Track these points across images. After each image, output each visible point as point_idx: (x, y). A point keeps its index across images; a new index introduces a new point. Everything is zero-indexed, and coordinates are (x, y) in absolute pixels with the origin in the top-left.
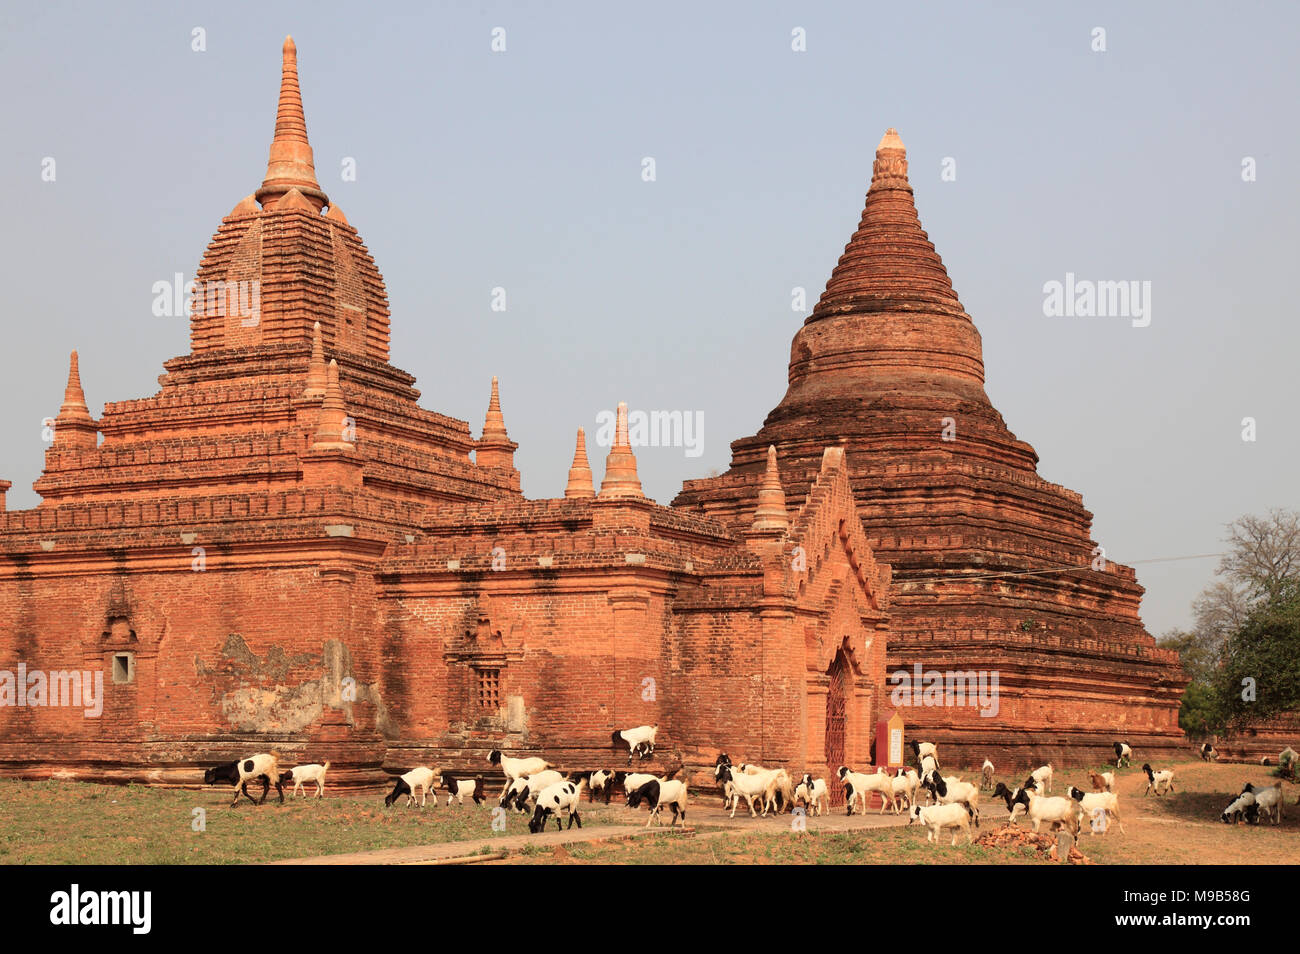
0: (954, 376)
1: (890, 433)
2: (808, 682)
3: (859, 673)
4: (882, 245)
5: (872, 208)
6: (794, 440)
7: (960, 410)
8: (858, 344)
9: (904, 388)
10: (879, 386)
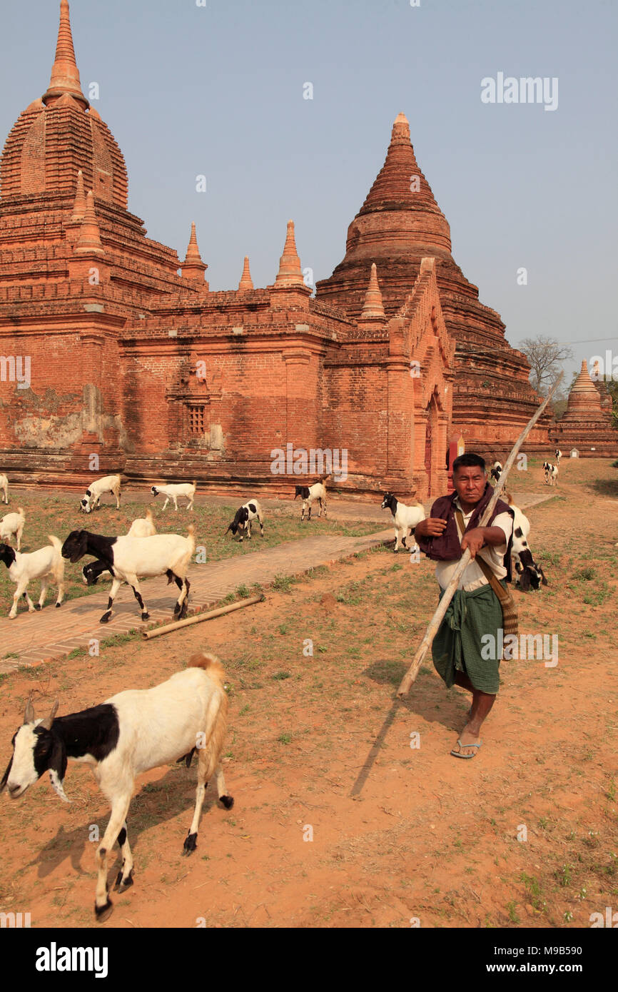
0: (438, 247)
1: (406, 277)
2: (415, 415)
3: (441, 410)
4: (398, 174)
5: (392, 155)
6: (352, 280)
7: (443, 265)
8: (387, 227)
9: (412, 252)
10: (399, 251)
